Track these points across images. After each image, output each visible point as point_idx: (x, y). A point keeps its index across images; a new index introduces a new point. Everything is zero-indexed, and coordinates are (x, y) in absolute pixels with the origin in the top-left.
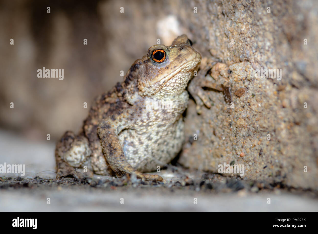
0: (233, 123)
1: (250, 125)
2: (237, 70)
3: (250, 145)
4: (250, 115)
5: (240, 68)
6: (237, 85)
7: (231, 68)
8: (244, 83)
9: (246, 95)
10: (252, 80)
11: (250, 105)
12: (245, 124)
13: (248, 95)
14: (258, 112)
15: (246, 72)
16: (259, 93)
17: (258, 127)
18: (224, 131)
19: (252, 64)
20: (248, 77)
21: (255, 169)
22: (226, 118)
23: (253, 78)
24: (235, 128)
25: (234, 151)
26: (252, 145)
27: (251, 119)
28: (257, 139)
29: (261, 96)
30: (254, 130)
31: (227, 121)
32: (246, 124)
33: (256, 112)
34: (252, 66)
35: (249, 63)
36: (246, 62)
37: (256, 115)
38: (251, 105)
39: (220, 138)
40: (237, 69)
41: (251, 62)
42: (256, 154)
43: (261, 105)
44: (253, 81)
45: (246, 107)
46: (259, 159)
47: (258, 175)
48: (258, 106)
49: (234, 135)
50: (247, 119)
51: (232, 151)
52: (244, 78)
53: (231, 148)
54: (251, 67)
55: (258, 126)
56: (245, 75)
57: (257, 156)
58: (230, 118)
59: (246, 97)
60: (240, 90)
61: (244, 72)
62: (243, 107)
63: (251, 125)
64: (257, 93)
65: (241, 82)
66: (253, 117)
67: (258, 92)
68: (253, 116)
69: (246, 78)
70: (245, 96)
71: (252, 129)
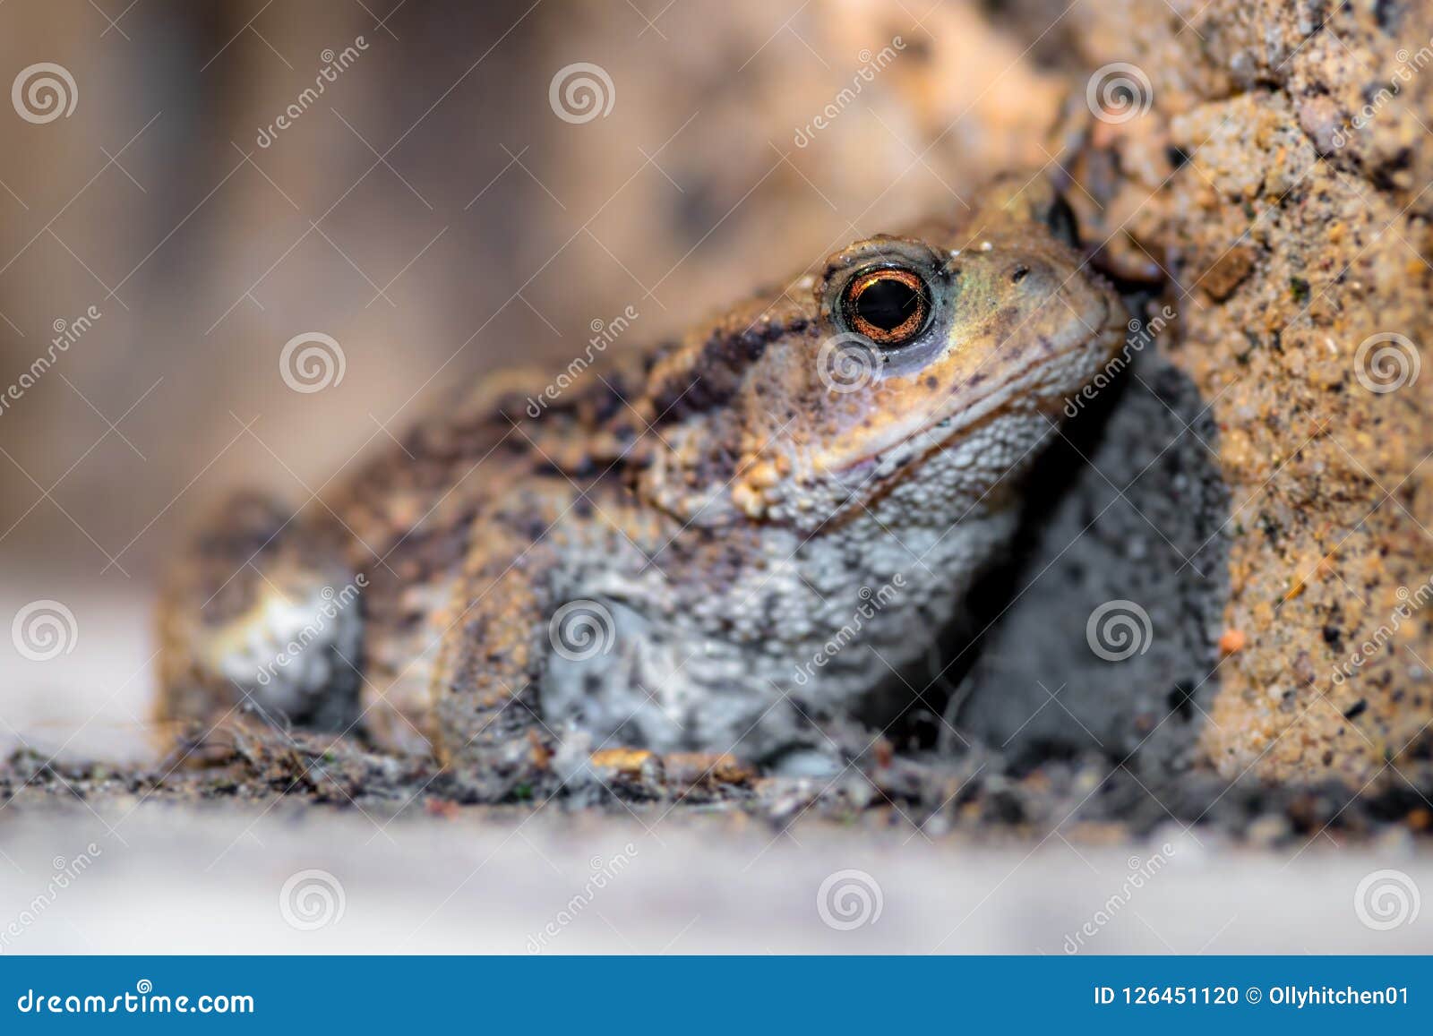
0: (1188, 455)
1: (1277, 465)
2: (1210, 143)
3: (1277, 583)
4: (1280, 407)
5: (1232, 130)
6: (1212, 230)
7: (1182, 129)
8: (1251, 215)
9: (1259, 290)
10: (1296, 194)
11: (1277, 346)
12: (1251, 463)
13: (1271, 289)
14: (1324, 386)
15: (1261, 154)
16: (1333, 274)
17: (1324, 477)
18: (1139, 506)
19: (1296, 103)
20: (1269, 183)
21: (1301, 725)
22: (1150, 428)
23: (1300, 187)
24: (1196, 488)
25: (1191, 625)
26: (1285, 585)
27: (1288, 427)
28: (1316, 549)
29: (1340, 288)
30: (1302, 496)
31: (1156, 449)
32: (1260, 458)
33: (1309, 384)
34: (1297, 116)
35: (1279, 97)
36: (1261, 94)
37: (1310, 405)
38: (1284, 346)
39: (1118, 549)
40: (1213, 135)
41: (1288, 95)
42: (1307, 637)
43: (1336, 344)
44: (1299, 201)
45: (1260, 360)
46: (1324, 666)
47: (1314, 755)
48: (1322, 352)
49: (1188, 530)
50: (1264, 433)
51: (1180, 621)
52: (1252, 190)
53: (1176, 603)
54: (1286, 120)
55: (1319, 469)
56: (1258, 170)
57: (1314, 646)
58: (1171, 429)
59: (1258, 299)
60: (1227, 258)
61: (1251, 155)
62: (1243, 360)
63: (1285, 466)
64: (1319, 275)
65: (1234, 215)
66: (1296, 417)
67: (1326, 267)
68: (1297, 410)
69: (1262, 187)
70: (1255, 293)
71: (1288, 488)
